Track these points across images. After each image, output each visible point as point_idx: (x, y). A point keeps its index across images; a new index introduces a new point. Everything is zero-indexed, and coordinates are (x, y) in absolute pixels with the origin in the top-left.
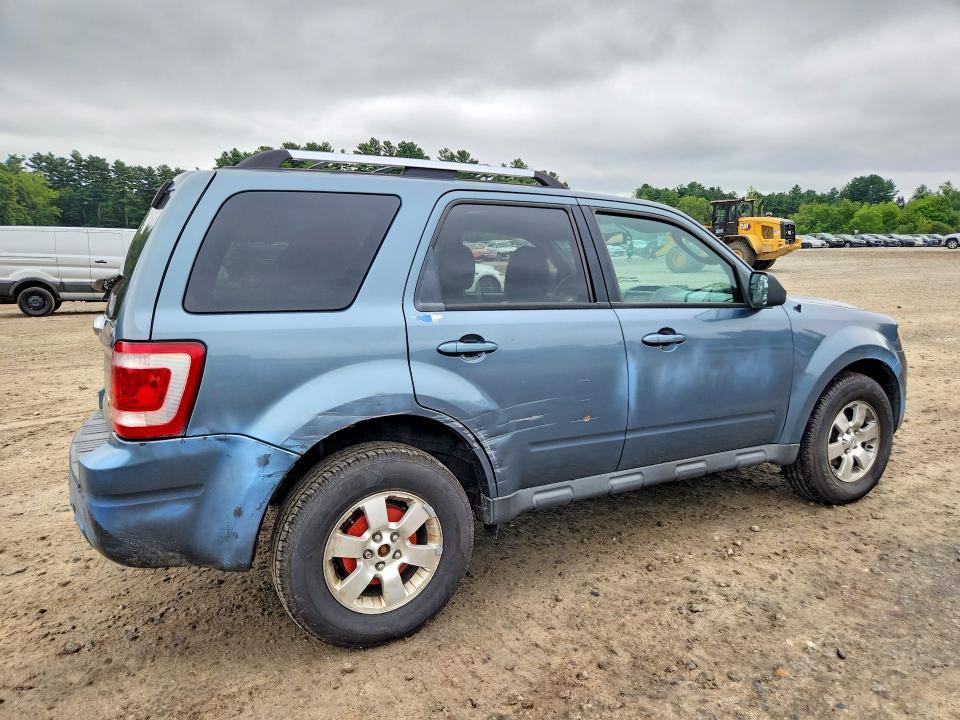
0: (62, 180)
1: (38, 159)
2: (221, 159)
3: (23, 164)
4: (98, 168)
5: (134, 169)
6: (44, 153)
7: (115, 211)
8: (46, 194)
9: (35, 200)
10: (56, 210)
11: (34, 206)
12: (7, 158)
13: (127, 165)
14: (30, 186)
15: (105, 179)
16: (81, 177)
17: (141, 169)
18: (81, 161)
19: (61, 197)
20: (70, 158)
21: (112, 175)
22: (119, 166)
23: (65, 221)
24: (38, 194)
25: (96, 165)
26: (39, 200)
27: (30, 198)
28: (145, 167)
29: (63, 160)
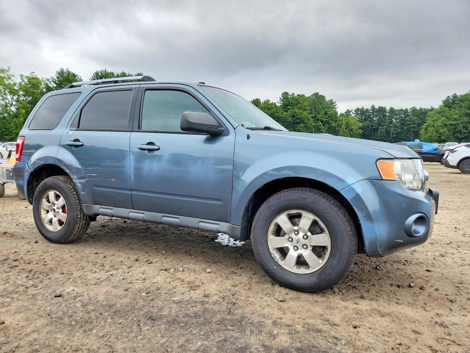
0: (365, 118)
1: (358, 110)
2: (445, 101)
3: (351, 113)
4: (382, 112)
5: (398, 111)
6: (360, 108)
7: (387, 130)
8: (358, 124)
9: (353, 127)
10: (361, 131)
11: (352, 130)
12: (346, 111)
13: (395, 109)
14: (352, 122)
15: (384, 116)
16: (374, 117)
17: (402, 110)
18: (375, 109)
19: (363, 126)
20: (370, 108)
21: (388, 114)
22: (392, 110)
23: (364, 136)
24: (354, 125)
25: (382, 110)
26: (354, 127)
27: (351, 126)
28: (404, 109)
29: (367, 110)
